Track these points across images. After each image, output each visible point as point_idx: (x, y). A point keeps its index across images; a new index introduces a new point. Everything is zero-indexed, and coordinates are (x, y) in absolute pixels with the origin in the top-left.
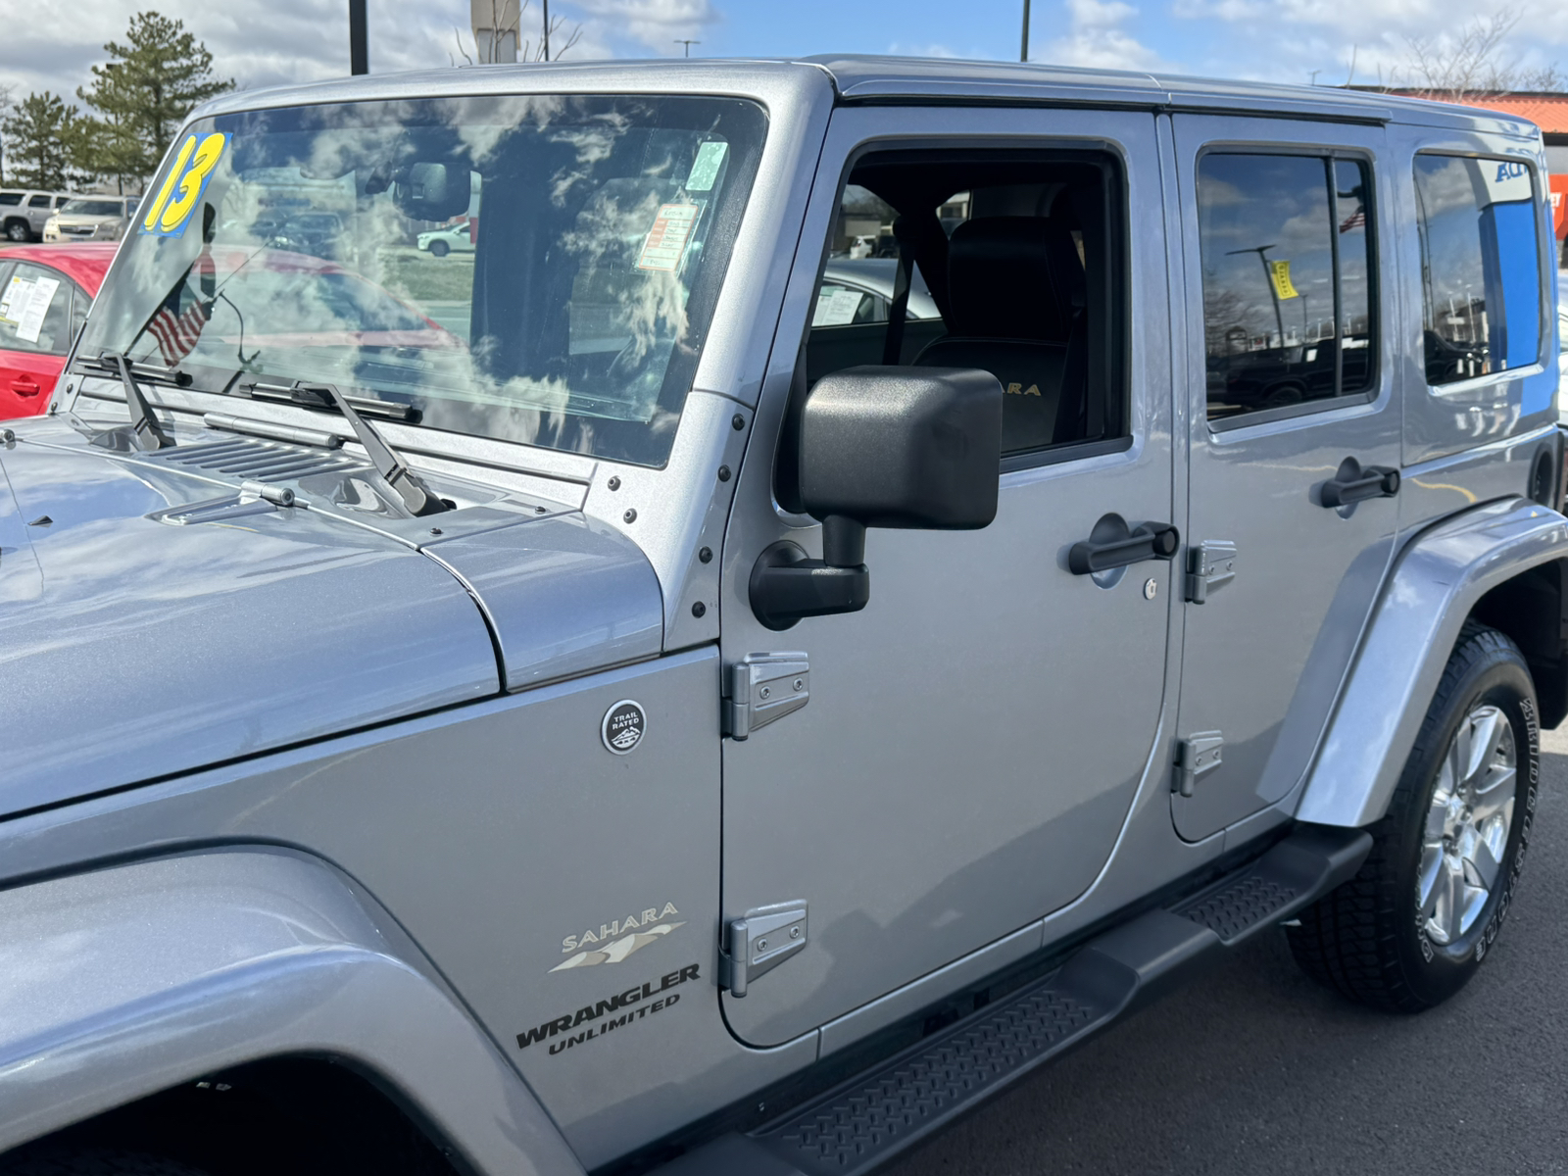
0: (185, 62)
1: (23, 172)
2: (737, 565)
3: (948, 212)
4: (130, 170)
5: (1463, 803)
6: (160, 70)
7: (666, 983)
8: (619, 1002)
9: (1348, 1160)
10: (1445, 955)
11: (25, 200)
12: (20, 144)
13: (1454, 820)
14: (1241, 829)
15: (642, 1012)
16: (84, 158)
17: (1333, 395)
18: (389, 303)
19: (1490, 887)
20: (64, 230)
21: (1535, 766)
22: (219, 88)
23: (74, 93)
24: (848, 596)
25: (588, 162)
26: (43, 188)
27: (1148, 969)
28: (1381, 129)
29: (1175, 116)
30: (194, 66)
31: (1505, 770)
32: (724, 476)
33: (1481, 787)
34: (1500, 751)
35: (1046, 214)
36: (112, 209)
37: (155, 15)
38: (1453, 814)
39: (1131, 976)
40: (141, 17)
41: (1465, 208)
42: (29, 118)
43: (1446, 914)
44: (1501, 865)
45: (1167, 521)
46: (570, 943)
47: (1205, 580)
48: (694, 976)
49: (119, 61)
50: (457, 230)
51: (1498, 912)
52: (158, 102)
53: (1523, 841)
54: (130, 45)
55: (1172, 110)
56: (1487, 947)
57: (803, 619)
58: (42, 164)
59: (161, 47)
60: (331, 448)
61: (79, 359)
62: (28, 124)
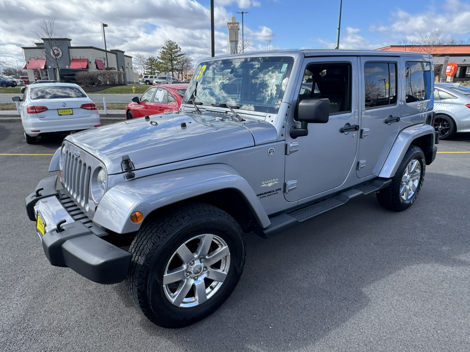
0: (176, 50)
1: (148, 72)
2: (288, 129)
3: (322, 74)
4: (167, 71)
5: (410, 176)
6: (172, 52)
7: (276, 190)
8: (270, 192)
9: (384, 231)
10: (405, 202)
11: (149, 77)
12: (147, 67)
13: (408, 179)
14: (369, 177)
15: (273, 194)
16: (159, 69)
17: (388, 104)
18: (220, 93)
19: (414, 191)
20: (156, 82)
21: (424, 171)
22: (182, 55)
23: (157, 57)
24: (305, 133)
25: (256, 67)
26: (152, 75)
27: (350, 197)
28: (399, 58)
29: (361, 57)
30: (178, 51)
31: (418, 171)
32: (286, 115)
33: (414, 174)
34: (417, 168)
35: (340, 74)
36: (164, 78)
37: (171, 41)
38: (408, 178)
39: (348, 197)
40: (168, 42)
41: (421, 71)
42: (149, 62)
43: (406, 195)
44: (417, 188)
45: (357, 124)
46: (263, 183)
47: (363, 135)
48: (280, 190)
49: (165, 50)
50: (225, 80)
51: (416, 196)
52: (172, 58)
53: (421, 184)
54: (166, 47)
55: (360, 56)
56: (413, 202)
57: (298, 137)
58: (151, 70)
59: (172, 47)
60: (225, 113)
61: (184, 101)
62: (149, 63)
